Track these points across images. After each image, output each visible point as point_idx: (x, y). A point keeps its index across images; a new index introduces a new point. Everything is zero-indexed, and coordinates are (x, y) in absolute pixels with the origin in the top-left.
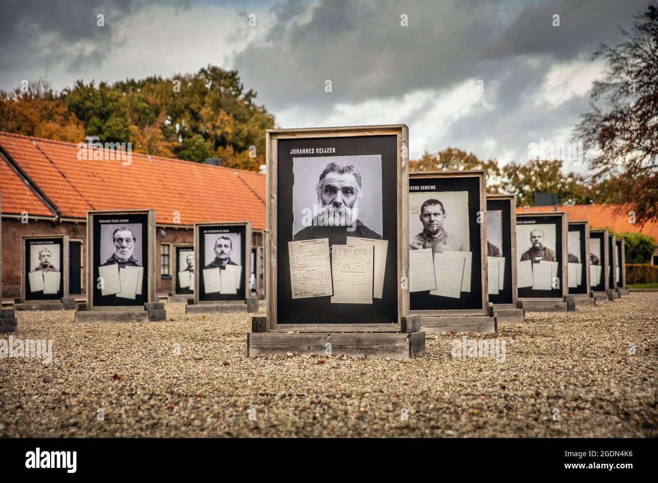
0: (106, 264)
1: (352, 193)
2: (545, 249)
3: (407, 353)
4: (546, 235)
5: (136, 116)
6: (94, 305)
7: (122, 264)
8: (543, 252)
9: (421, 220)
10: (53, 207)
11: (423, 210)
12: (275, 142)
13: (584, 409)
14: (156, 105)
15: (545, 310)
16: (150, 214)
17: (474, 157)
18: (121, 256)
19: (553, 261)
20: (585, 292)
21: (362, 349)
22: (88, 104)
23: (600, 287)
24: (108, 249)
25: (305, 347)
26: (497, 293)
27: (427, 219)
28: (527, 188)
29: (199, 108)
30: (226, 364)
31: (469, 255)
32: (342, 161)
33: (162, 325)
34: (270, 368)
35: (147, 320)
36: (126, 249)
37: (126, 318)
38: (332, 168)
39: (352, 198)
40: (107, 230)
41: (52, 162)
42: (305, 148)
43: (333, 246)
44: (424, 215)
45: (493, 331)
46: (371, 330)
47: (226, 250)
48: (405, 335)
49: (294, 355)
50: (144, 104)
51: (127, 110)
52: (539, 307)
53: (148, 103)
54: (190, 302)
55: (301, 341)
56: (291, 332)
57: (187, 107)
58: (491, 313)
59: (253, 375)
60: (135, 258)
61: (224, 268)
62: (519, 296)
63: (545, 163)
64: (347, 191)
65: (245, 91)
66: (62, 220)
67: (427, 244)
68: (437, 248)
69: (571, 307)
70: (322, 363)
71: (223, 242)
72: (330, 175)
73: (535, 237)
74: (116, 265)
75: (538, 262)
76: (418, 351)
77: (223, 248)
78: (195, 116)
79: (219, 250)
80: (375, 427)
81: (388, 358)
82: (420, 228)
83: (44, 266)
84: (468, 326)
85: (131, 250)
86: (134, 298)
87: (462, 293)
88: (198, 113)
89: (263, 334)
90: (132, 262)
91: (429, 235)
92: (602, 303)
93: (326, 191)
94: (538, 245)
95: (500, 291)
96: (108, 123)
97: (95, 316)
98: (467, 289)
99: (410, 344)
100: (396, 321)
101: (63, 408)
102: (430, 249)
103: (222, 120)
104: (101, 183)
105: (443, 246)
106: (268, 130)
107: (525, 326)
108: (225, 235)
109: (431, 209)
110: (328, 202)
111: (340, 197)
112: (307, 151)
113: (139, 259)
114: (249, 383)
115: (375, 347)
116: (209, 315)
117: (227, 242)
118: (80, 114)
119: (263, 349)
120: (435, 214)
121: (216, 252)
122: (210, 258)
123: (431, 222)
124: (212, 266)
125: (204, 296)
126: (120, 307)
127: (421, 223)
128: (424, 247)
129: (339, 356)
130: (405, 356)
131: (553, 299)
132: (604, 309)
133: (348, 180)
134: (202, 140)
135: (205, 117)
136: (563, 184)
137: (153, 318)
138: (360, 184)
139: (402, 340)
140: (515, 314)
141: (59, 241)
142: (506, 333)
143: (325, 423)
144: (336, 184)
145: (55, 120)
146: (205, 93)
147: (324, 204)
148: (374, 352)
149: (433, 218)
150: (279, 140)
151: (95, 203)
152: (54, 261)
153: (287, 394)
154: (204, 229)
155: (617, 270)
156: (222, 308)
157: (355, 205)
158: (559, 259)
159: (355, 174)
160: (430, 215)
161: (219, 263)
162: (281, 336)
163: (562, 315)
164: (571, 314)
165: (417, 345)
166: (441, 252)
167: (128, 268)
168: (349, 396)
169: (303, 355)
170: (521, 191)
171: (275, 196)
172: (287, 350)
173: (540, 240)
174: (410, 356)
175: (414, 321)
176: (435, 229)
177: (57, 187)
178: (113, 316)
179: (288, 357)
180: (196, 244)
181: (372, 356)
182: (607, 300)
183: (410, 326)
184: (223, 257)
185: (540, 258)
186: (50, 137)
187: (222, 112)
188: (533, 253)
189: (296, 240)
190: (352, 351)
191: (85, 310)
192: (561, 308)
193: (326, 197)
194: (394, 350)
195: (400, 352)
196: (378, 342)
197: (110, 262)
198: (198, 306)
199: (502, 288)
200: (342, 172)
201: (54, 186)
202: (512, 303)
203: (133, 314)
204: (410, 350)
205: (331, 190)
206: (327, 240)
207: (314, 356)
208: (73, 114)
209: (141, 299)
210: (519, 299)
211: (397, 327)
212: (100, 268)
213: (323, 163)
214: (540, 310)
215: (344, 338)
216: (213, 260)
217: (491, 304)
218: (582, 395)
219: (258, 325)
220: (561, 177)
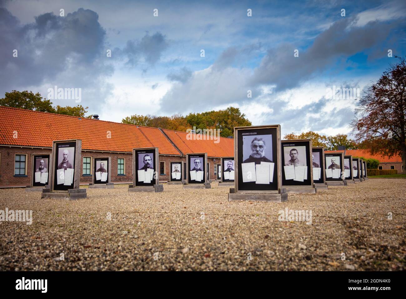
0: (192, 170)
1: (262, 147)
2: (336, 165)
3: (281, 200)
4: (337, 160)
5: (208, 123)
6: (189, 183)
7: (197, 170)
8: (336, 166)
9: (290, 156)
10: (181, 152)
11: (291, 152)
12: (237, 131)
13: (331, 221)
14: (214, 120)
15: (337, 185)
16: (205, 154)
17: (318, 134)
18: (197, 168)
19: (339, 169)
20: (351, 179)
21: (265, 199)
22: (193, 120)
23: (357, 177)
24: (193, 166)
25: (247, 198)
26: (318, 180)
27: (292, 155)
28: (335, 144)
29: (227, 120)
30: (221, 203)
31: (306, 167)
32: (259, 137)
33: (208, 190)
34: (234, 205)
35: (205, 188)
36: (198, 166)
37: (199, 187)
38: (256, 139)
39: (262, 149)
40: (192, 160)
41: (181, 138)
42: (247, 133)
43: (256, 165)
44: (291, 154)
45: (315, 193)
46: (269, 192)
47: (231, 166)
48: (280, 195)
49: (243, 201)
50: (210, 119)
51: (205, 121)
52: (334, 184)
53: (211, 119)
54: (220, 182)
55: (245, 196)
56: (242, 193)
57: (223, 120)
58: (314, 187)
59: (227, 207)
60: (201, 168)
61: (230, 171)
62: (326, 181)
63: (342, 136)
64: (261, 147)
65: (241, 114)
66: (183, 156)
67: (292, 164)
68: (295, 165)
69: (346, 184)
70: (252, 203)
71: (230, 163)
72: (255, 142)
73: (333, 161)
74: (195, 171)
75: (334, 169)
76: (285, 200)
77: (230, 165)
78: (226, 122)
79: (229, 166)
80: (256, 227)
81: (274, 202)
82: (290, 158)
83: (176, 171)
84: (306, 191)
85: (200, 166)
86: (201, 181)
87: (304, 180)
88: (227, 122)
89: (233, 194)
90: (200, 170)
91: (293, 161)
92: (358, 182)
93: (254, 147)
94: (334, 163)
95: (319, 179)
96: (199, 126)
97: (189, 187)
98: (306, 178)
99: (282, 197)
100: (277, 190)
101: (162, 217)
102: (293, 165)
103: (234, 124)
104: (196, 144)
105: (298, 164)
106: (235, 127)
107: (327, 191)
108: (230, 161)
109: (293, 152)
110: (254, 150)
111: (258, 149)
112: (247, 134)
113: (202, 169)
114: (225, 210)
115: (270, 198)
116: (225, 186)
117: (231, 163)
118: (191, 123)
119: (233, 199)
120: (295, 154)
121: (228, 166)
122: (226, 168)
123: (294, 156)
124: (226, 171)
125: (224, 180)
126: (197, 184)
127: (290, 157)
128: (291, 165)
129: (258, 201)
130: (280, 201)
131: (339, 182)
132: (359, 184)
133: (261, 143)
134: (228, 130)
135: (229, 123)
136: (348, 143)
137: (207, 188)
138: (265, 144)
139: (279, 196)
140: (325, 187)
141: (180, 163)
142: (319, 193)
143: (241, 225)
144: (257, 144)
145: (183, 125)
146: (229, 115)
147: (253, 151)
148: (270, 200)
149: (294, 155)
150: (238, 130)
151: (194, 151)
152: (179, 169)
153: (233, 215)
154: (224, 159)
155: (364, 172)
156: (230, 184)
157: (263, 152)
158: (341, 168)
159: (263, 141)
160: (293, 154)
161: (229, 170)
162: (239, 194)
163: (342, 187)
164: (345, 187)
165: (284, 198)
166: (297, 166)
167: (199, 172)
168: (253, 216)
169: (246, 201)
170: (334, 145)
171: (237, 149)
172: (241, 199)
173: (334, 162)
174: (282, 201)
175: (283, 190)
176: (295, 158)
177: (182, 146)
178: (194, 187)
179: (241, 201)
180: (221, 164)
181: (269, 201)
182: (360, 182)
183: (282, 191)
184: (230, 168)
185: (334, 168)
186: (182, 131)
187: (235, 121)
188: (332, 166)
189: (244, 163)
190: (262, 200)
191: (186, 185)
192: (342, 184)
193: (254, 149)
194: (276, 199)
195: (278, 200)
196: (271, 197)
197: (193, 170)
198: (222, 183)
199: (320, 178)
200: (259, 140)
201: (181, 146)
202: (323, 183)
203: (200, 186)
204: (282, 199)
205: (255, 146)
206: (254, 163)
207: (250, 201)
208: (189, 123)
209: (203, 181)
210: (326, 182)
211: (277, 192)
212: (190, 172)
213: (253, 137)
214: (335, 185)
215: (260, 195)
216: (227, 169)
217: (314, 184)
218: (333, 216)
219: (232, 191)
220: (347, 140)
